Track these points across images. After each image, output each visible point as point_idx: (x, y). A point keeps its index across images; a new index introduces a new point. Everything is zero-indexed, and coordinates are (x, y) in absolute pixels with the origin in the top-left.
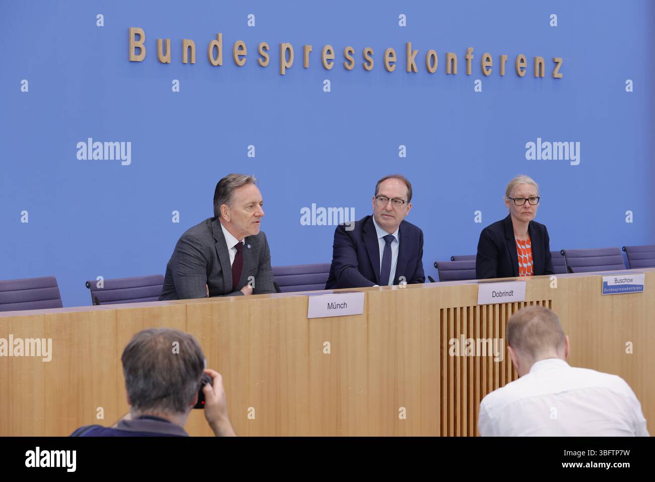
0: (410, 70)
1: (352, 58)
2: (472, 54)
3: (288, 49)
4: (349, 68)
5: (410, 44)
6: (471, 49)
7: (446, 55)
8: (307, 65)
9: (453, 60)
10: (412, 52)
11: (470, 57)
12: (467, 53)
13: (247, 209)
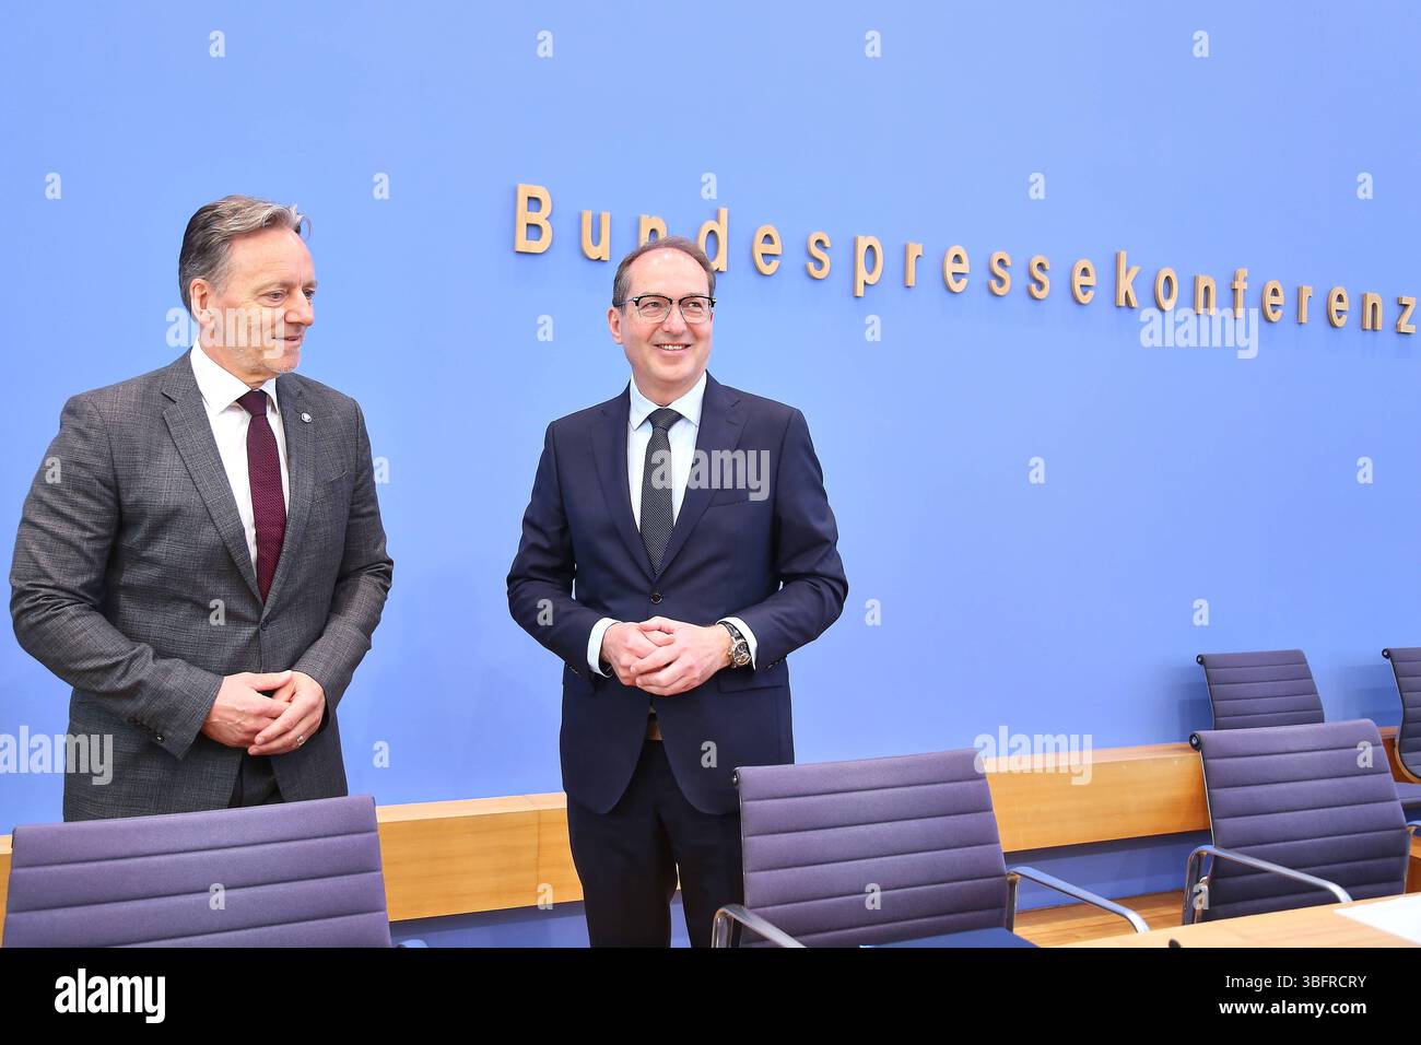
0: (1122, 302)
1: (1008, 275)
2: (1245, 280)
3: (870, 248)
4: (999, 291)
5: (1123, 255)
6: (1243, 272)
7: (1195, 280)
8: (911, 282)
9: (1207, 289)
10: (1128, 271)
11: (1241, 286)
12: (1235, 278)
13: (265, 300)
